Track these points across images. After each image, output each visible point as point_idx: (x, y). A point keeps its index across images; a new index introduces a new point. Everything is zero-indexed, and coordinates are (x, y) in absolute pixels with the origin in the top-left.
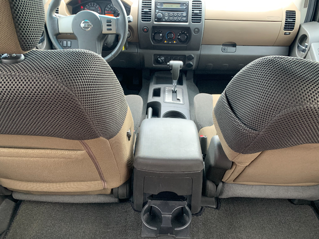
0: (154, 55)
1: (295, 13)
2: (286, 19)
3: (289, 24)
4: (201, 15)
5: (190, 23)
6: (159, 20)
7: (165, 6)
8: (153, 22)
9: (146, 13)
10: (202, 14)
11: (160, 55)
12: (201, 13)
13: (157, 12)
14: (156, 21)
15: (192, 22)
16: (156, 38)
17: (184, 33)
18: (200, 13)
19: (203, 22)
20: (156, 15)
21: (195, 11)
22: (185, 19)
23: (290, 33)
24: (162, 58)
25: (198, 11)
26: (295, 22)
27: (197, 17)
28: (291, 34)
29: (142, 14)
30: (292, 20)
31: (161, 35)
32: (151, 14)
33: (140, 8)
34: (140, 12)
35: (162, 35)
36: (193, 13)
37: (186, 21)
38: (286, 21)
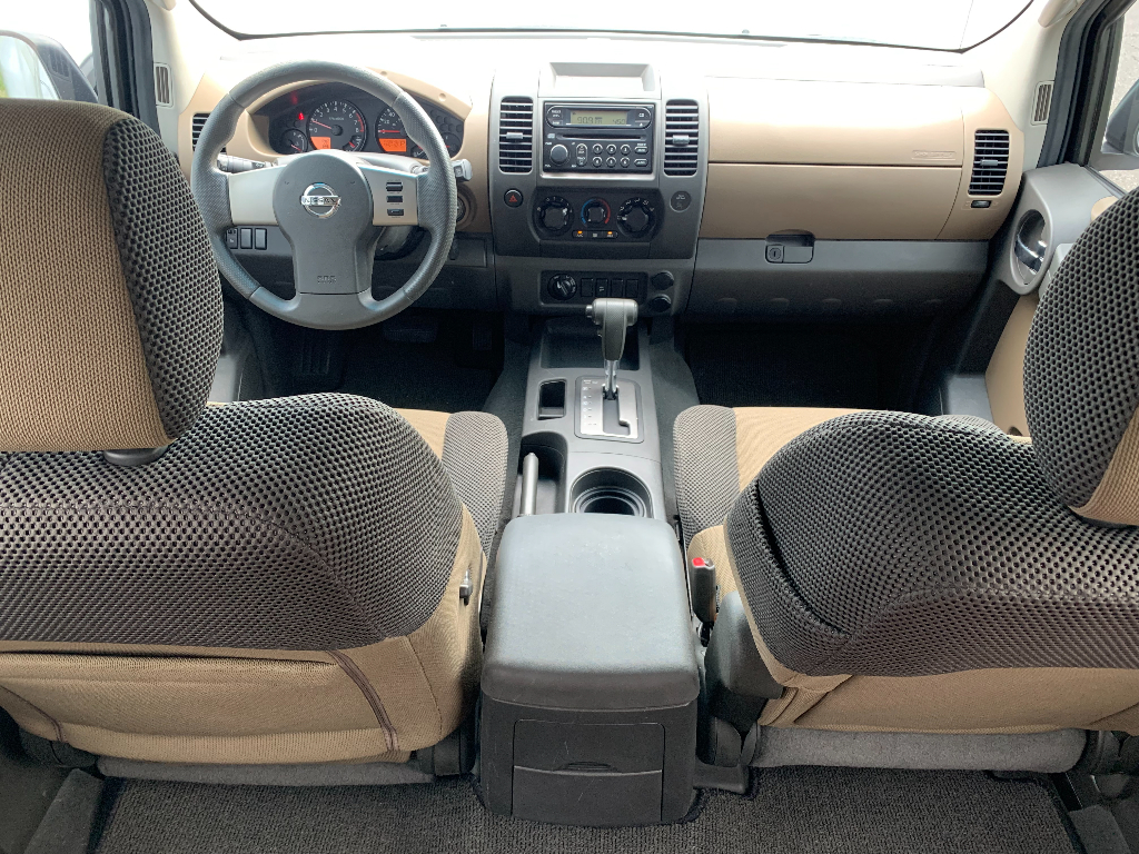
0: (545, 273)
1: (1007, 138)
2: (977, 159)
3: (987, 173)
4: (695, 150)
5: (658, 177)
6: (558, 166)
7: (576, 120)
8: (538, 173)
9: (514, 143)
10: (699, 146)
11: (563, 275)
12: (696, 142)
13: (550, 140)
14: (546, 170)
15: (668, 173)
16: (548, 221)
17: (640, 205)
18: (691, 142)
19: (701, 172)
20: (546, 149)
21: (676, 138)
22: (642, 161)
23: (990, 202)
24: (568, 283)
25: (687, 138)
26: (1005, 166)
27: (683, 156)
28: (992, 205)
29: (501, 147)
30: (996, 162)
31: (565, 211)
32: (530, 148)
33: (496, 127)
34: (495, 142)
35: (568, 212)
36: (667, 142)
37: (647, 169)
38: (976, 166)
